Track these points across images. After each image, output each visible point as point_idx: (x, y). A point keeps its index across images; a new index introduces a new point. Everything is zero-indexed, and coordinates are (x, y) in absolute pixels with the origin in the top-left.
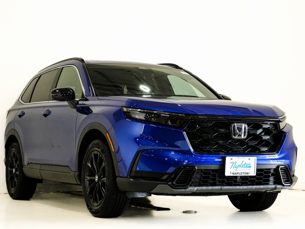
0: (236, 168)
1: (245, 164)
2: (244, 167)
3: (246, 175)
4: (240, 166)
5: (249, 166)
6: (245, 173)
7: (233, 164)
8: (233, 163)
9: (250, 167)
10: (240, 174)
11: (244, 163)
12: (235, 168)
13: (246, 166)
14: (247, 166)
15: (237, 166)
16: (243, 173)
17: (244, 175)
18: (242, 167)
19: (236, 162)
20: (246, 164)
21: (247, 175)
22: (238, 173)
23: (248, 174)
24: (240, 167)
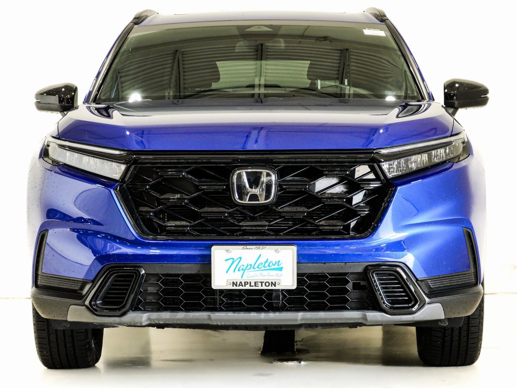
0: (242, 272)
1: (265, 263)
2: (263, 268)
3: (270, 288)
4: (251, 267)
5: (276, 266)
6: (267, 284)
7: (233, 263)
8: (232, 260)
9: (281, 269)
10: (253, 284)
11: (262, 260)
12: (239, 270)
13: (268, 268)
14: (273, 267)
15: (245, 267)
16: (262, 283)
17: (264, 287)
18: (257, 269)
19: (241, 258)
20: (269, 261)
21: (273, 288)
22: (246, 283)
23: (275, 286)
24: (252, 270)
